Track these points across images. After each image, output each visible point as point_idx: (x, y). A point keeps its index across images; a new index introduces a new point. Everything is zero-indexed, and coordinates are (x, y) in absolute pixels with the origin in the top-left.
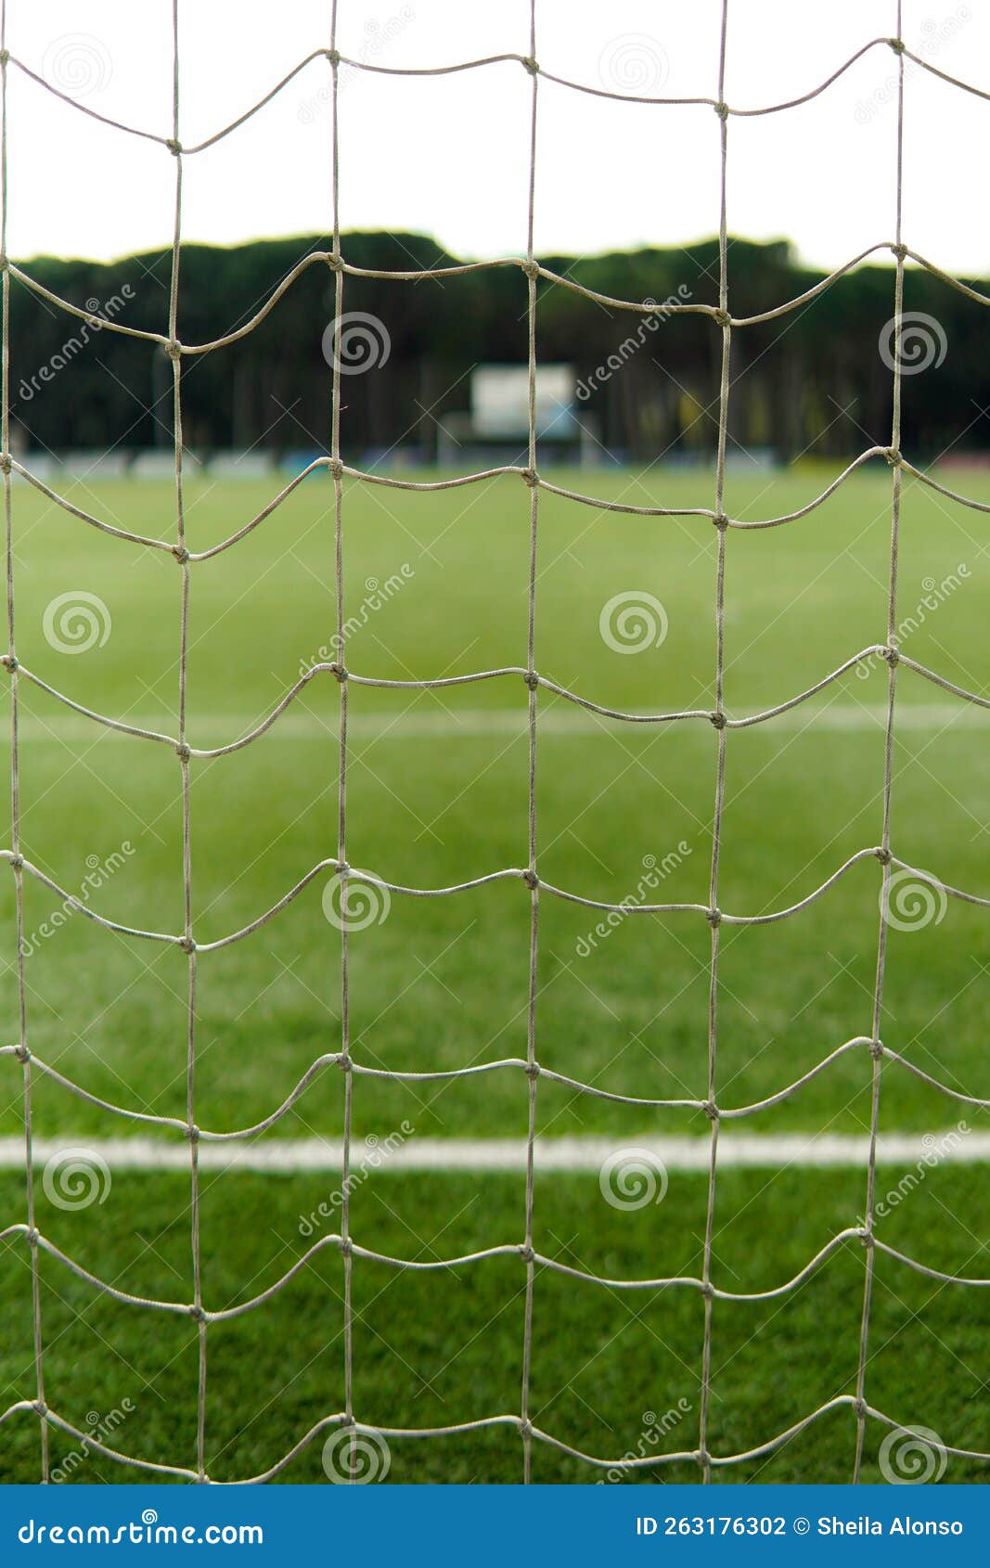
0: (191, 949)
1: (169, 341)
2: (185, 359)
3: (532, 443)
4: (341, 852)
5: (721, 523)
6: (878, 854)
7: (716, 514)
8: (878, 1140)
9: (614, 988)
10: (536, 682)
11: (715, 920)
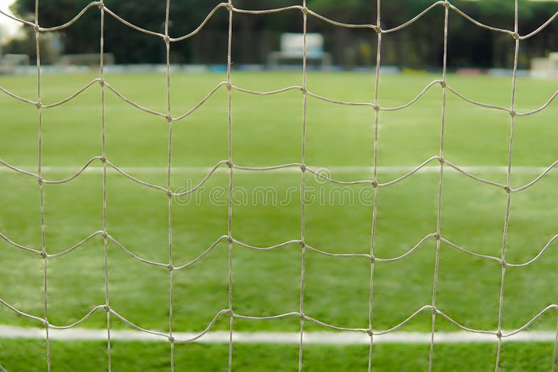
0: (172, 269)
1: (165, 36)
2: (171, 43)
3: (304, 62)
4: (229, 233)
5: (377, 109)
6: (435, 236)
7: (375, 105)
8: (435, 334)
9: (334, 274)
10: (305, 169)
11: (373, 260)
